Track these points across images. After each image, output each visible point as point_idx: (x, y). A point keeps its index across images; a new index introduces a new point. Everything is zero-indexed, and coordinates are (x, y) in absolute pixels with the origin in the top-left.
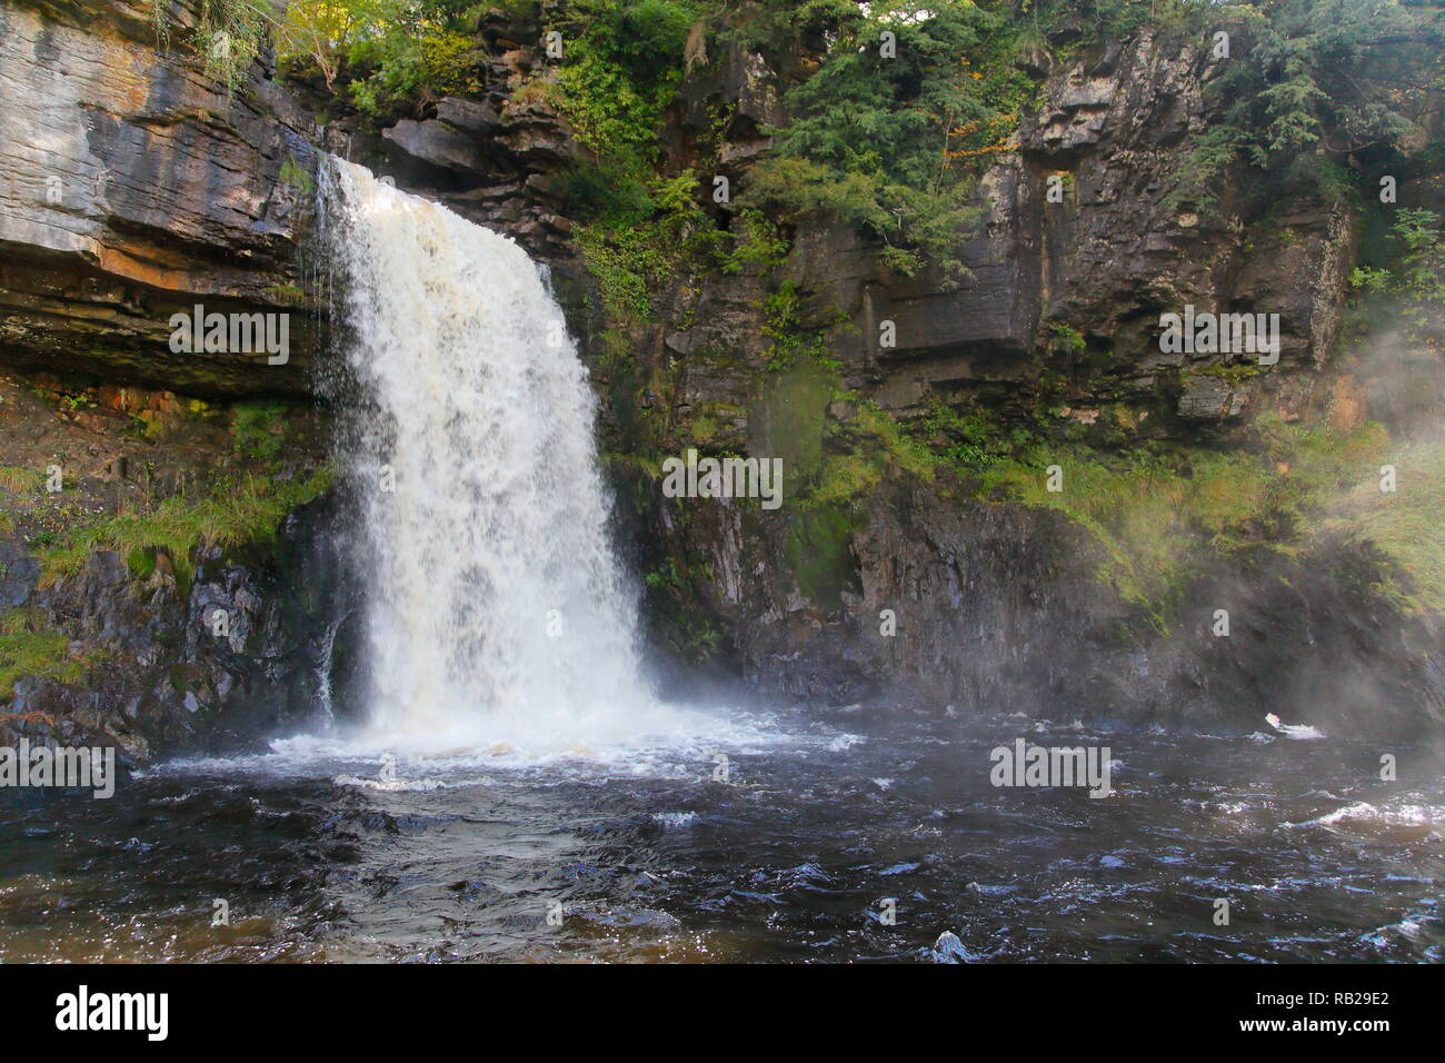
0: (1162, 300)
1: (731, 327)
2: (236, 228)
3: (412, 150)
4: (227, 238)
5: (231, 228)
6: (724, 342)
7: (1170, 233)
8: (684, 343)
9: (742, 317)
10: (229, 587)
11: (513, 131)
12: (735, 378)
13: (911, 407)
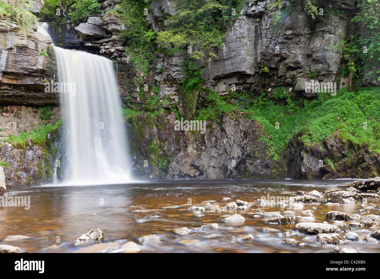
0: (285, 56)
1: (174, 72)
2: (30, 69)
3: (83, 32)
4: (28, 72)
5: (29, 69)
6: (171, 76)
7: (284, 37)
8: (160, 79)
9: (177, 68)
10: (34, 151)
11: (107, 24)
12: (175, 87)
13: (224, 92)
